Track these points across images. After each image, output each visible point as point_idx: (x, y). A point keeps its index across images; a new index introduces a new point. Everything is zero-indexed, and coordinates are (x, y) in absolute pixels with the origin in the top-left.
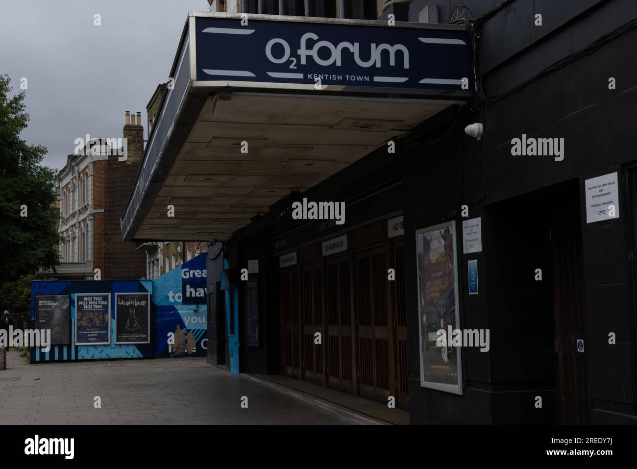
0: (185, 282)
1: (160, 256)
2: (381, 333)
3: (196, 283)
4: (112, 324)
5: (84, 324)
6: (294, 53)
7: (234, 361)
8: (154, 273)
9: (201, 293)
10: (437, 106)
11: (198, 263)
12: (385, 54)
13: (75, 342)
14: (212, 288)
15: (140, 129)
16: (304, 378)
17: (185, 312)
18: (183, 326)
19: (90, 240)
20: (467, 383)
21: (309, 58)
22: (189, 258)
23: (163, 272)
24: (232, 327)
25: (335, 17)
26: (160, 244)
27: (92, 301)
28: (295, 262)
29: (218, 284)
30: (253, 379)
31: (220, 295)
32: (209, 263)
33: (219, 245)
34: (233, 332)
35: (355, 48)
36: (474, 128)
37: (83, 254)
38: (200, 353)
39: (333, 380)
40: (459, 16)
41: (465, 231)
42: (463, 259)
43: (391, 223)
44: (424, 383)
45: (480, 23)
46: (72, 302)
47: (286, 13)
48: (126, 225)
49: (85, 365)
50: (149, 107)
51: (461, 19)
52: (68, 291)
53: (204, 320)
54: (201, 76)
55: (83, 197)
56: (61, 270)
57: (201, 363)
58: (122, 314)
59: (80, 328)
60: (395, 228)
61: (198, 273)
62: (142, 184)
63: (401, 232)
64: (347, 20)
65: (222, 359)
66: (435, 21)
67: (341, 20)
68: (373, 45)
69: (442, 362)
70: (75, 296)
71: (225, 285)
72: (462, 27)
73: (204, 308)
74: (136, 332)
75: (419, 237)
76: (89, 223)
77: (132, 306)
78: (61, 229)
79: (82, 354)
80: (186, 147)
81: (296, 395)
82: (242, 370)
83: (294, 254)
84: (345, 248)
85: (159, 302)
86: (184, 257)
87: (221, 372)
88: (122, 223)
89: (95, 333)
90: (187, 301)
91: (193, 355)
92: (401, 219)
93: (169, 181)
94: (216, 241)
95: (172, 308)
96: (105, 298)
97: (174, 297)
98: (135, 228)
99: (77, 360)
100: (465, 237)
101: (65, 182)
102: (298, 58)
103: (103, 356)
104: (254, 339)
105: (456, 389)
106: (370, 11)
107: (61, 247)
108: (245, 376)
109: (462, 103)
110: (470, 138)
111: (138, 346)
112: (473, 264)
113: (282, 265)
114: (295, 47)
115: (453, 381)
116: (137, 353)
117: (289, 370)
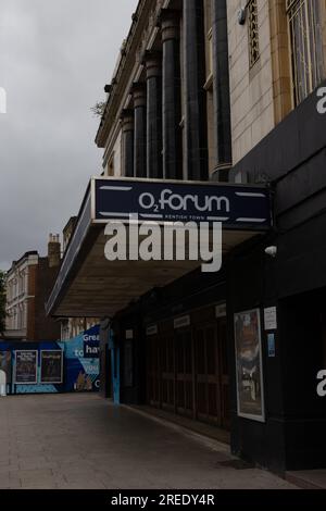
0: (85, 343)
1: (70, 326)
2: (212, 379)
3: (92, 344)
4: (39, 370)
5: (20, 370)
6: (157, 202)
7: (117, 395)
8: (66, 338)
9: (95, 350)
10: (247, 235)
11: (94, 331)
12: (214, 202)
13: (14, 382)
14: (103, 347)
15: (59, 245)
16: (161, 407)
17: (85, 363)
18: (84, 372)
19: (25, 316)
20: (268, 415)
21: (166, 205)
22: (88, 328)
23: (71, 337)
24: (115, 373)
25: (182, 179)
26: (70, 319)
27: (26, 355)
28: (155, 332)
29: (107, 345)
30: (129, 408)
31: (108, 352)
32: (101, 331)
33: (107, 320)
34: (116, 376)
35: (195, 199)
36: (271, 249)
37: (21, 324)
38: (94, 390)
39: (180, 409)
40: (260, 179)
41: (266, 315)
42: (265, 333)
43: (217, 308)
44: (240, 414)
45: (274, 184)
46: (13, 355)
47: (151, 177)
48: (48, 307)
49: (20, 397)
50: (65, 231)
51: (262, 180)
52: (10, 349)
53: (97, 368)
54: (98, 216)
55: (22, 288)
56: (6, 334)
57: (95, 396)
58: (45, 364)
59: (18, 373)
60: (221, 312)
61: (93, 338)
62: (60, 281)
63: (224, 314)
64: (190, 182)
65: (108, 394)
66: (245, 182)
67: (186, 181)
68: (207, 197)
69: (251, 400)
70: (15, 352)
71: (111, 346)
72: (263, 186)
73: (98, 360)
74: (53, 375)
75: (236, 318)
76: (25, 304)
77: (51, 359)
78: (7, 308)
79: (19, 390)
80: (88, 259)
81: (156, 419)
82: (121, 402)
83: (155, 327)
84: (188, 323)
85: (69, 356)
86: (85, 327)
87: (107, 402)
88: (46, 306)
89: (27, 376)
90: (87, 355)
91: (90, 391)
92: (224, 306)
93: (77, 280)
94: (106, 317)
95: (77, 360)
96: (34, 353)
97: (78, 353)
98: (54, 308)
99: (15, 394)
100: (266, 319)
101: (10, 278)
102: (159, 205)
103: (32, 391)
104: (129, 382)
105: (261, 418)
106: (205, 176)
107: (7, 320)
108: (123, 405)
109: (263, 233)
110: (269, 255)
111: (55, 385)
112: (271, 337)
113: (148, 333)
114: (157, 198)
115: (259, 413)
116: (54, 390)
117: (152, 402)
